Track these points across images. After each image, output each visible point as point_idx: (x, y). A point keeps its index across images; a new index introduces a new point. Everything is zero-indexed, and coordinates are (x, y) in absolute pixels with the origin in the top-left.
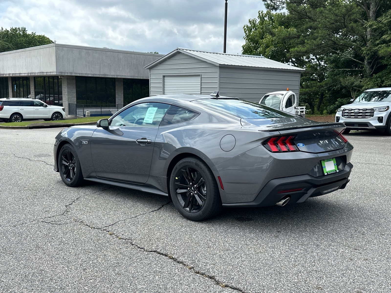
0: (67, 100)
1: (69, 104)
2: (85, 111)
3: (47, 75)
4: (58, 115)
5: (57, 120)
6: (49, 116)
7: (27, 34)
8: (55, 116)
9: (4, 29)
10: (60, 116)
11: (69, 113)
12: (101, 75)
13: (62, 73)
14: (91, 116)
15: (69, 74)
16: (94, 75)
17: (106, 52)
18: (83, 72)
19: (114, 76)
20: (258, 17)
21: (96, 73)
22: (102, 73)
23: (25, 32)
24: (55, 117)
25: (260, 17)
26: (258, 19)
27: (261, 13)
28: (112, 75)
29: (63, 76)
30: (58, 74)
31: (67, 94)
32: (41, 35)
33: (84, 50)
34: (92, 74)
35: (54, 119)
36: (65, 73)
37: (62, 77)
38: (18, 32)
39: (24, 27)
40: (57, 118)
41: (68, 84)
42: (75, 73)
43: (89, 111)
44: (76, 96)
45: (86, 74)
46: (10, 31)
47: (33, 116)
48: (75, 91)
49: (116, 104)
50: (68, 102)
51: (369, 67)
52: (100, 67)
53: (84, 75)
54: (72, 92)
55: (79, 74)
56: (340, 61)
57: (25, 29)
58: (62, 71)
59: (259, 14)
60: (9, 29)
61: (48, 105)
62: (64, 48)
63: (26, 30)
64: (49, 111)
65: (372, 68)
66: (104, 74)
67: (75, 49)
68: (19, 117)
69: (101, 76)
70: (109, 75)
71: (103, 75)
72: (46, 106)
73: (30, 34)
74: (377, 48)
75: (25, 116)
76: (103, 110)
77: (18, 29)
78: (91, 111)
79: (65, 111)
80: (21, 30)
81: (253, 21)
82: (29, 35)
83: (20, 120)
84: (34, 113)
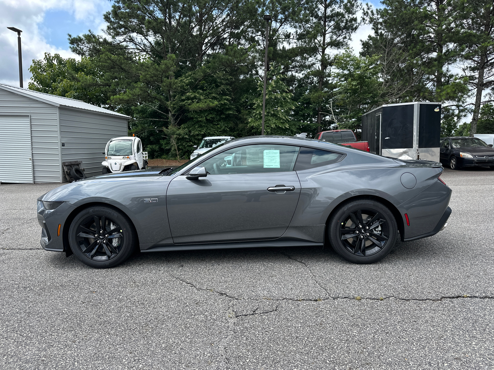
20: (44, 59)
25: (47, 59)
26: (44, 61)
27: (47, 55)
51: (173, 119)
56: (147, 111)
59: (46, 56)
65: (176, 119)
74: (184, 103)
81: (38, 62)
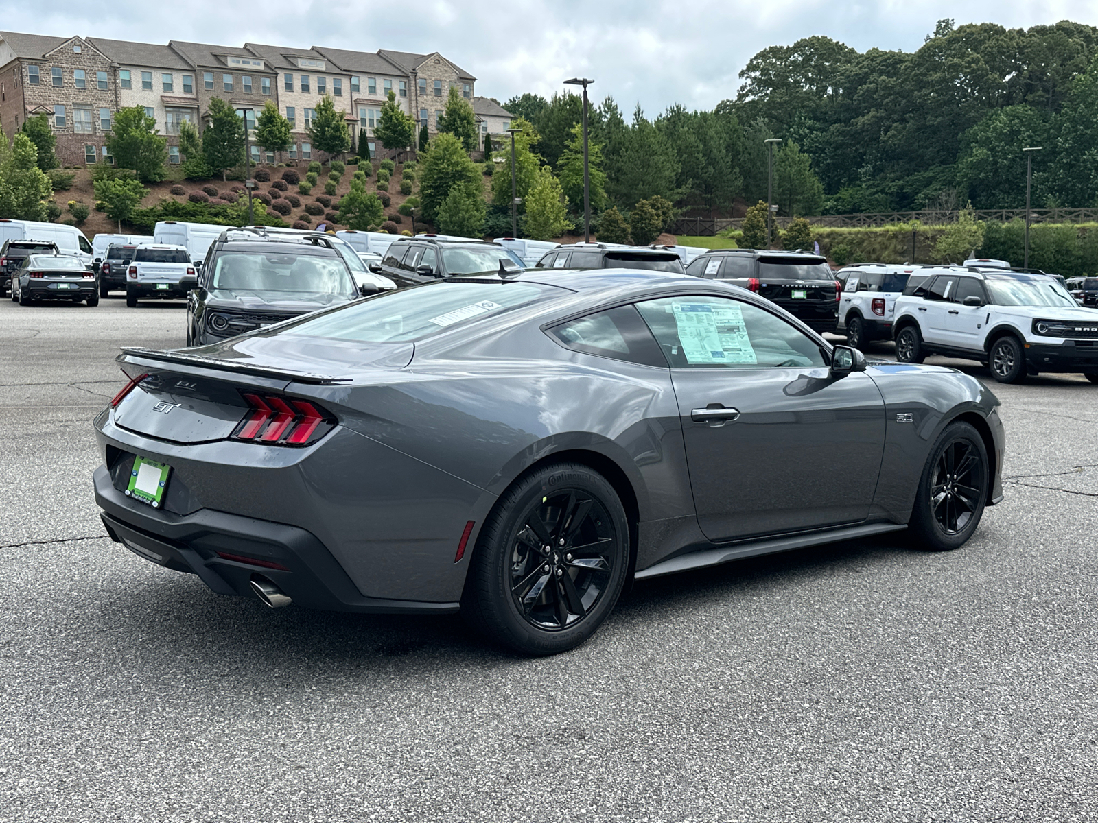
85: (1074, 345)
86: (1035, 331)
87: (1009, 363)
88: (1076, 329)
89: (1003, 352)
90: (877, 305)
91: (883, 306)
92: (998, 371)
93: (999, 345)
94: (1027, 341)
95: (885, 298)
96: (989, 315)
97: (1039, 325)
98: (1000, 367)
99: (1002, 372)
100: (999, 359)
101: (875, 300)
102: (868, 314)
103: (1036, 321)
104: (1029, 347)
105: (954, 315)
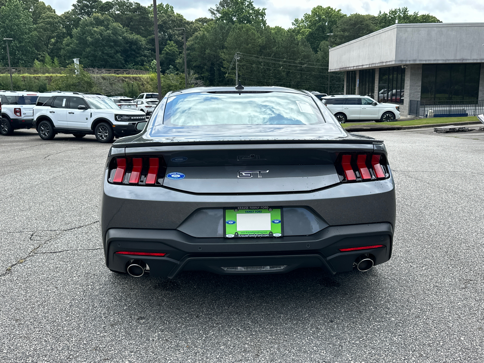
0: (408, 96)
1: (410, 100)
2: (427, 109)
3: (386, 65)
4: (390, 115)
5: (387, 121)
6: (379, 116)
7: (409, 15)
8: (385, 116)
9: (382, 13)
10: (391, 117)
11: (410, 113)
12: (456, 60)
13: (402, 61)
14: (434, 117)
15: (412, 62)
16: (446, 60)
17: (468, 28)
18: (432, 58)
19: (477, 60)
21: (449, 59)
22: (458, 58)
23: (407, 13)
24: (386, 118)
28: (474, 60)
29: (407, 65)
30: (398, 63)
31: (409, 87)
32: (424, 14)
33: (435, 28)
34: (444, 60)
35: (384, 120)
36: (406, 61)
37: (405, 67)
38: (398, 14)
39: (406, 7)
40: (388, 119)
41: (412, 74)
42: (420, 60)
43: (433, 109)
44: (420, 90)
45: (435, 60)
46: (389, 14)
47: (359, 116)
48: (420, 84)
49: (479, 99)
50: (410, 98)
52: (456, 50)
53: (432, 62)
54: (416, 86)
55: (426, 60)
57: (406, 9)
58: (402, 58)
60: (387, 12)
61: (378, 103)
62: (409, 29)
63: (408, 10)
64: (379, 111)
66: (461, 58)
67: (422, 29)
68: (343, 118)
69: (456, 62)
70: (469, 60)
71: (460, 60)
72: (376, 104)
73: (412, 15)
75: (349, 117)
76: (452, 109)
77: (398, 11)
78: (434, 109)
79: (399, 110)
80: (402, 11)
82: (410, 16)
83: (344, 121)
84: (360, 112)
85: (132, 124)
86: (116, 120)
87: (106, 134)
88: (132, 118)
89: (102, 129)
90: (16, 111)
91: (20, 112)
92: (101, 138)
93: (99, 126)
94: (114, 124)
95: (21, 108)
96: (91, 113)
97: (118, 117)
98: (101, 136)
99: (103, 138)
100: (100, 132)
101: (15, 109)
102: (12, 116)
103: (116, 115)
104: (115, 126)
105: (72, 114)
